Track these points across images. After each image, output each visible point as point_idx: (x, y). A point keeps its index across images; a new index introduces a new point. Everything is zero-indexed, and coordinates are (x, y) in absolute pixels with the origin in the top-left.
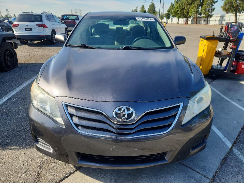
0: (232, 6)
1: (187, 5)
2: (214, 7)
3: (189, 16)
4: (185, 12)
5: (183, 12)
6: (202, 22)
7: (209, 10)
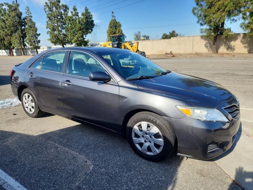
0: (59, 39)
1: (6, 36)
2: (38, 39)
3: (12, 47)
4: (6, 43)
5: (2, 43)
6: (29, 53)
7: (34, 42)
